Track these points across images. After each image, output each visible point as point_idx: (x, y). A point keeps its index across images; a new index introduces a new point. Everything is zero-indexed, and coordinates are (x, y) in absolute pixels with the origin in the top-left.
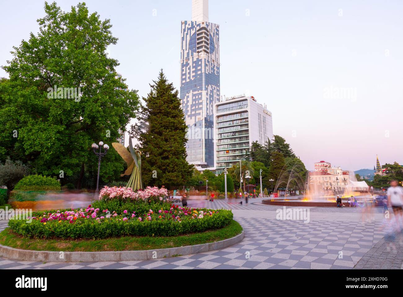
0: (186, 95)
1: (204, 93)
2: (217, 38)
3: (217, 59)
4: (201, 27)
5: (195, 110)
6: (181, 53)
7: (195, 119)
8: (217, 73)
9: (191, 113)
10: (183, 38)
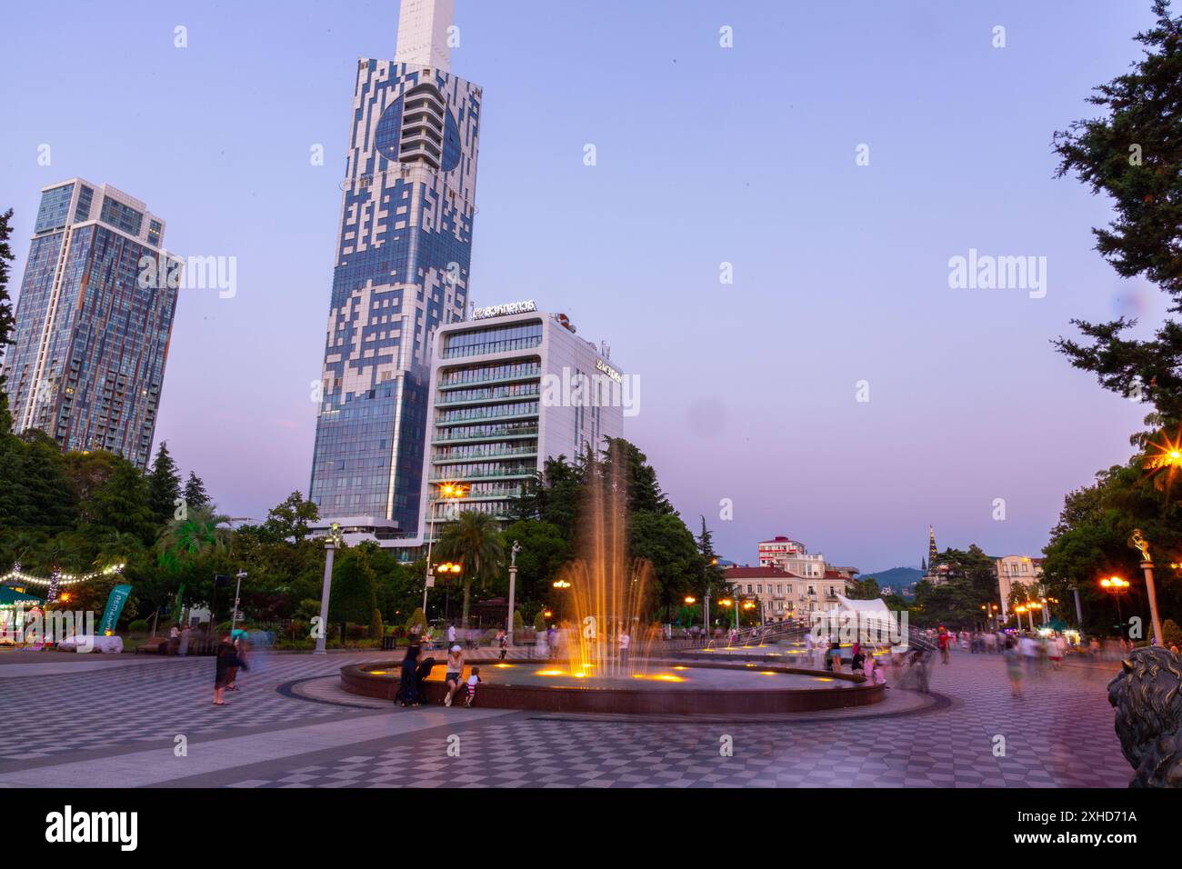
0: (350, 296)
1: (410, 291)
2: (471, 128)
3: (467, 194)
4: (419, 83)
5: (377, 345)
6: (348, 157)
7: (374, 374)
8: (461, 235)
9: (362, 353)
10: (359, 113)
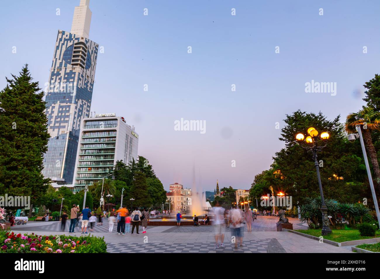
0: (51, 105)
1: (73, 106)
2: (95, 56)
3: (92, 76)
4: (80, 41)
5: (60, 122)
6: (53, 61)
7: (59, 131)
8: (90, 89)
9: (55, 124)
10: (58, 47)
